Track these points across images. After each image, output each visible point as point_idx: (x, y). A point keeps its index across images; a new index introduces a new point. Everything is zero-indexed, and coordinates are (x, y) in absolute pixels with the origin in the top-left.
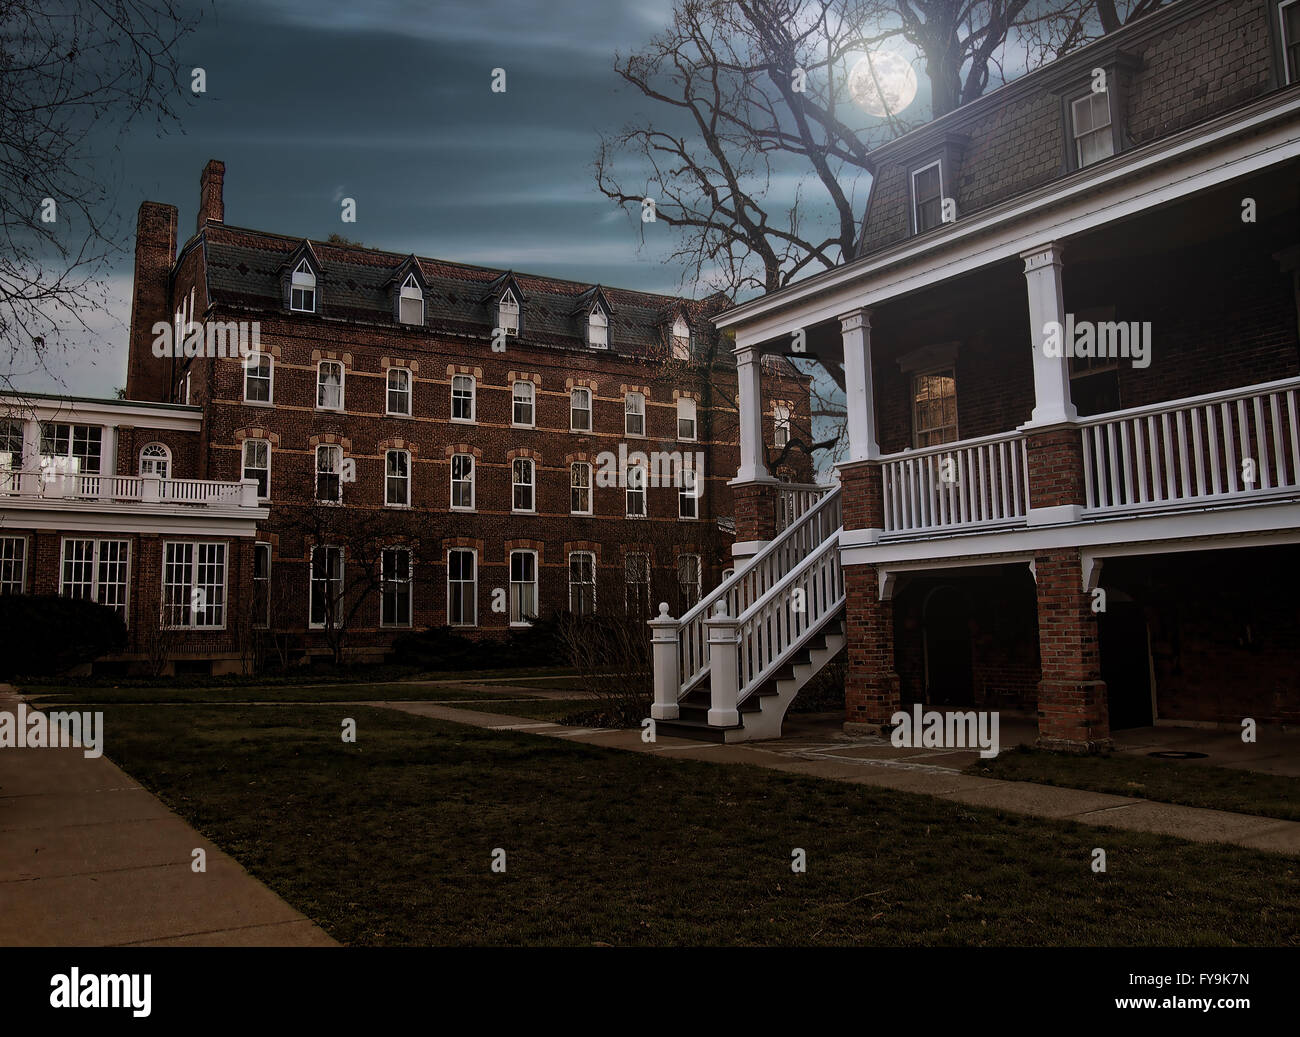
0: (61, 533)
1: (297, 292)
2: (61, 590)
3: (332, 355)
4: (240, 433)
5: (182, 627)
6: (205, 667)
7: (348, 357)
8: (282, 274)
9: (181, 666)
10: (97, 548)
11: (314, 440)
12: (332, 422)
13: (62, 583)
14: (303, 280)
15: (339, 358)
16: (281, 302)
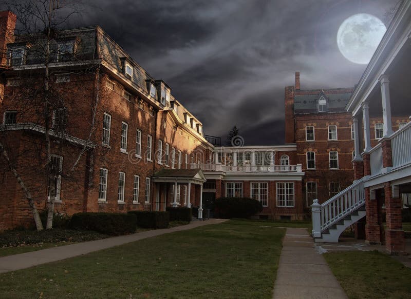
0: (250, 181)
1: (321, 106)
2: (251, 196)
3: (332, 123)
4: (305, 150)
5: (282, 206)
6: (289, 217)
7: (338, 123)
8: (316, 102)
9: (283, 217)
10: (259, 185)
11: (328, 150)
12: (334, 144)
13: (251, 194)
14: (322, 102)
15: (335, 124)
16: (316, 110)
